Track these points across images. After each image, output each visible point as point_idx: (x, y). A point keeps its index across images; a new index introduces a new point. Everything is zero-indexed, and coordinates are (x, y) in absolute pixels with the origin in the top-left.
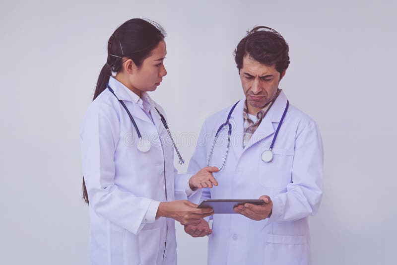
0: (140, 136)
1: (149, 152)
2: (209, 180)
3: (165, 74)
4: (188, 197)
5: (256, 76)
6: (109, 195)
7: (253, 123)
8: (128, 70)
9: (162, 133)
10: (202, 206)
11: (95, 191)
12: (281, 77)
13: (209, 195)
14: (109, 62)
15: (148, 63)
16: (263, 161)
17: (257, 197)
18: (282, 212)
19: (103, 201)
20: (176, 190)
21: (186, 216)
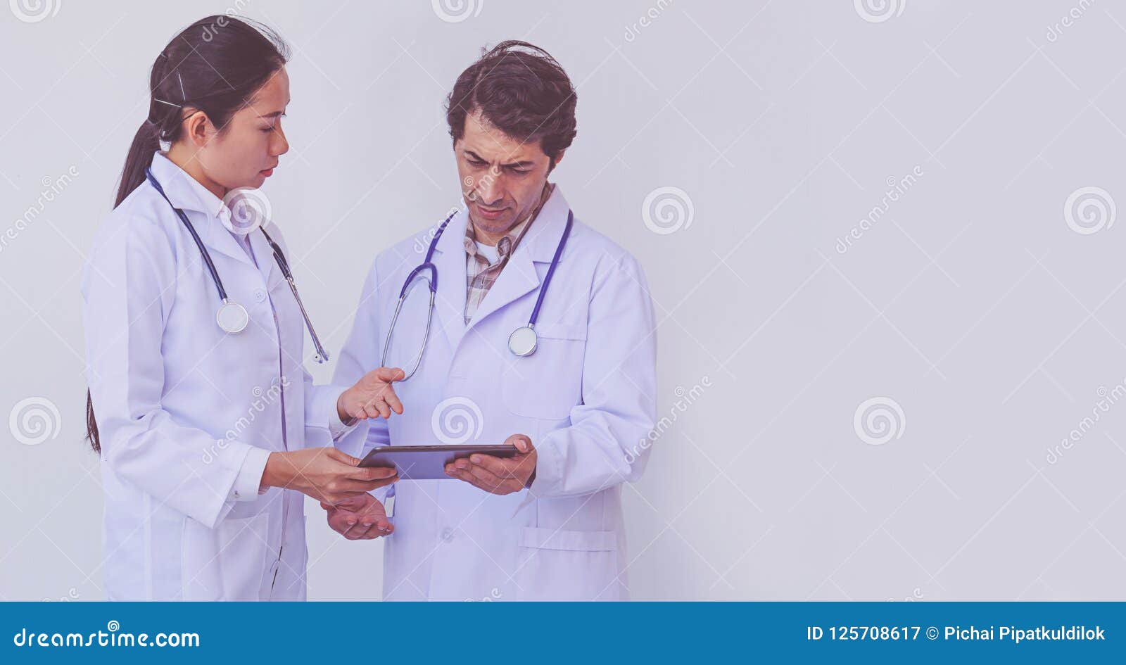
0: (223, 295)
1: (242, 333)
2: (384, 400)
3: (285, 149)
4: (335, 440)
5: (494, 162)
6: (150, 433)
7: (490, 265)
8: (195, 138)
9: (277, 289)
10: (370, 462)
11: (116, 424)
12: (552, 166)
13: (384, 437)
14: (152, 117)
15: (245, 121)
16: (512, 352)
17: (499, 440)
18: (561, 476)
19: (133, 447)
20: (307, 424)
21: (332, 486)
